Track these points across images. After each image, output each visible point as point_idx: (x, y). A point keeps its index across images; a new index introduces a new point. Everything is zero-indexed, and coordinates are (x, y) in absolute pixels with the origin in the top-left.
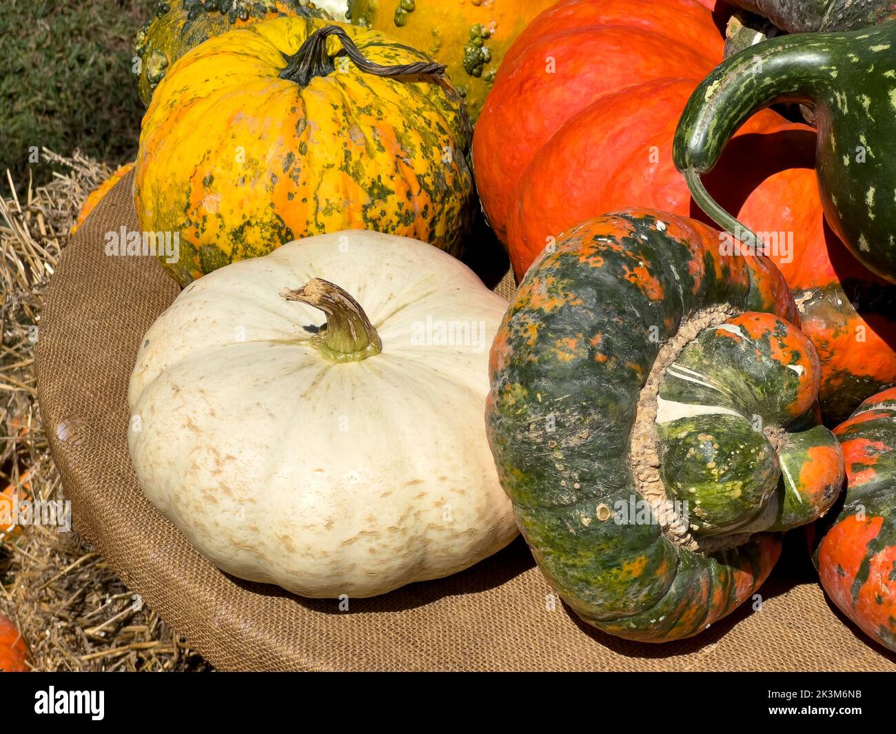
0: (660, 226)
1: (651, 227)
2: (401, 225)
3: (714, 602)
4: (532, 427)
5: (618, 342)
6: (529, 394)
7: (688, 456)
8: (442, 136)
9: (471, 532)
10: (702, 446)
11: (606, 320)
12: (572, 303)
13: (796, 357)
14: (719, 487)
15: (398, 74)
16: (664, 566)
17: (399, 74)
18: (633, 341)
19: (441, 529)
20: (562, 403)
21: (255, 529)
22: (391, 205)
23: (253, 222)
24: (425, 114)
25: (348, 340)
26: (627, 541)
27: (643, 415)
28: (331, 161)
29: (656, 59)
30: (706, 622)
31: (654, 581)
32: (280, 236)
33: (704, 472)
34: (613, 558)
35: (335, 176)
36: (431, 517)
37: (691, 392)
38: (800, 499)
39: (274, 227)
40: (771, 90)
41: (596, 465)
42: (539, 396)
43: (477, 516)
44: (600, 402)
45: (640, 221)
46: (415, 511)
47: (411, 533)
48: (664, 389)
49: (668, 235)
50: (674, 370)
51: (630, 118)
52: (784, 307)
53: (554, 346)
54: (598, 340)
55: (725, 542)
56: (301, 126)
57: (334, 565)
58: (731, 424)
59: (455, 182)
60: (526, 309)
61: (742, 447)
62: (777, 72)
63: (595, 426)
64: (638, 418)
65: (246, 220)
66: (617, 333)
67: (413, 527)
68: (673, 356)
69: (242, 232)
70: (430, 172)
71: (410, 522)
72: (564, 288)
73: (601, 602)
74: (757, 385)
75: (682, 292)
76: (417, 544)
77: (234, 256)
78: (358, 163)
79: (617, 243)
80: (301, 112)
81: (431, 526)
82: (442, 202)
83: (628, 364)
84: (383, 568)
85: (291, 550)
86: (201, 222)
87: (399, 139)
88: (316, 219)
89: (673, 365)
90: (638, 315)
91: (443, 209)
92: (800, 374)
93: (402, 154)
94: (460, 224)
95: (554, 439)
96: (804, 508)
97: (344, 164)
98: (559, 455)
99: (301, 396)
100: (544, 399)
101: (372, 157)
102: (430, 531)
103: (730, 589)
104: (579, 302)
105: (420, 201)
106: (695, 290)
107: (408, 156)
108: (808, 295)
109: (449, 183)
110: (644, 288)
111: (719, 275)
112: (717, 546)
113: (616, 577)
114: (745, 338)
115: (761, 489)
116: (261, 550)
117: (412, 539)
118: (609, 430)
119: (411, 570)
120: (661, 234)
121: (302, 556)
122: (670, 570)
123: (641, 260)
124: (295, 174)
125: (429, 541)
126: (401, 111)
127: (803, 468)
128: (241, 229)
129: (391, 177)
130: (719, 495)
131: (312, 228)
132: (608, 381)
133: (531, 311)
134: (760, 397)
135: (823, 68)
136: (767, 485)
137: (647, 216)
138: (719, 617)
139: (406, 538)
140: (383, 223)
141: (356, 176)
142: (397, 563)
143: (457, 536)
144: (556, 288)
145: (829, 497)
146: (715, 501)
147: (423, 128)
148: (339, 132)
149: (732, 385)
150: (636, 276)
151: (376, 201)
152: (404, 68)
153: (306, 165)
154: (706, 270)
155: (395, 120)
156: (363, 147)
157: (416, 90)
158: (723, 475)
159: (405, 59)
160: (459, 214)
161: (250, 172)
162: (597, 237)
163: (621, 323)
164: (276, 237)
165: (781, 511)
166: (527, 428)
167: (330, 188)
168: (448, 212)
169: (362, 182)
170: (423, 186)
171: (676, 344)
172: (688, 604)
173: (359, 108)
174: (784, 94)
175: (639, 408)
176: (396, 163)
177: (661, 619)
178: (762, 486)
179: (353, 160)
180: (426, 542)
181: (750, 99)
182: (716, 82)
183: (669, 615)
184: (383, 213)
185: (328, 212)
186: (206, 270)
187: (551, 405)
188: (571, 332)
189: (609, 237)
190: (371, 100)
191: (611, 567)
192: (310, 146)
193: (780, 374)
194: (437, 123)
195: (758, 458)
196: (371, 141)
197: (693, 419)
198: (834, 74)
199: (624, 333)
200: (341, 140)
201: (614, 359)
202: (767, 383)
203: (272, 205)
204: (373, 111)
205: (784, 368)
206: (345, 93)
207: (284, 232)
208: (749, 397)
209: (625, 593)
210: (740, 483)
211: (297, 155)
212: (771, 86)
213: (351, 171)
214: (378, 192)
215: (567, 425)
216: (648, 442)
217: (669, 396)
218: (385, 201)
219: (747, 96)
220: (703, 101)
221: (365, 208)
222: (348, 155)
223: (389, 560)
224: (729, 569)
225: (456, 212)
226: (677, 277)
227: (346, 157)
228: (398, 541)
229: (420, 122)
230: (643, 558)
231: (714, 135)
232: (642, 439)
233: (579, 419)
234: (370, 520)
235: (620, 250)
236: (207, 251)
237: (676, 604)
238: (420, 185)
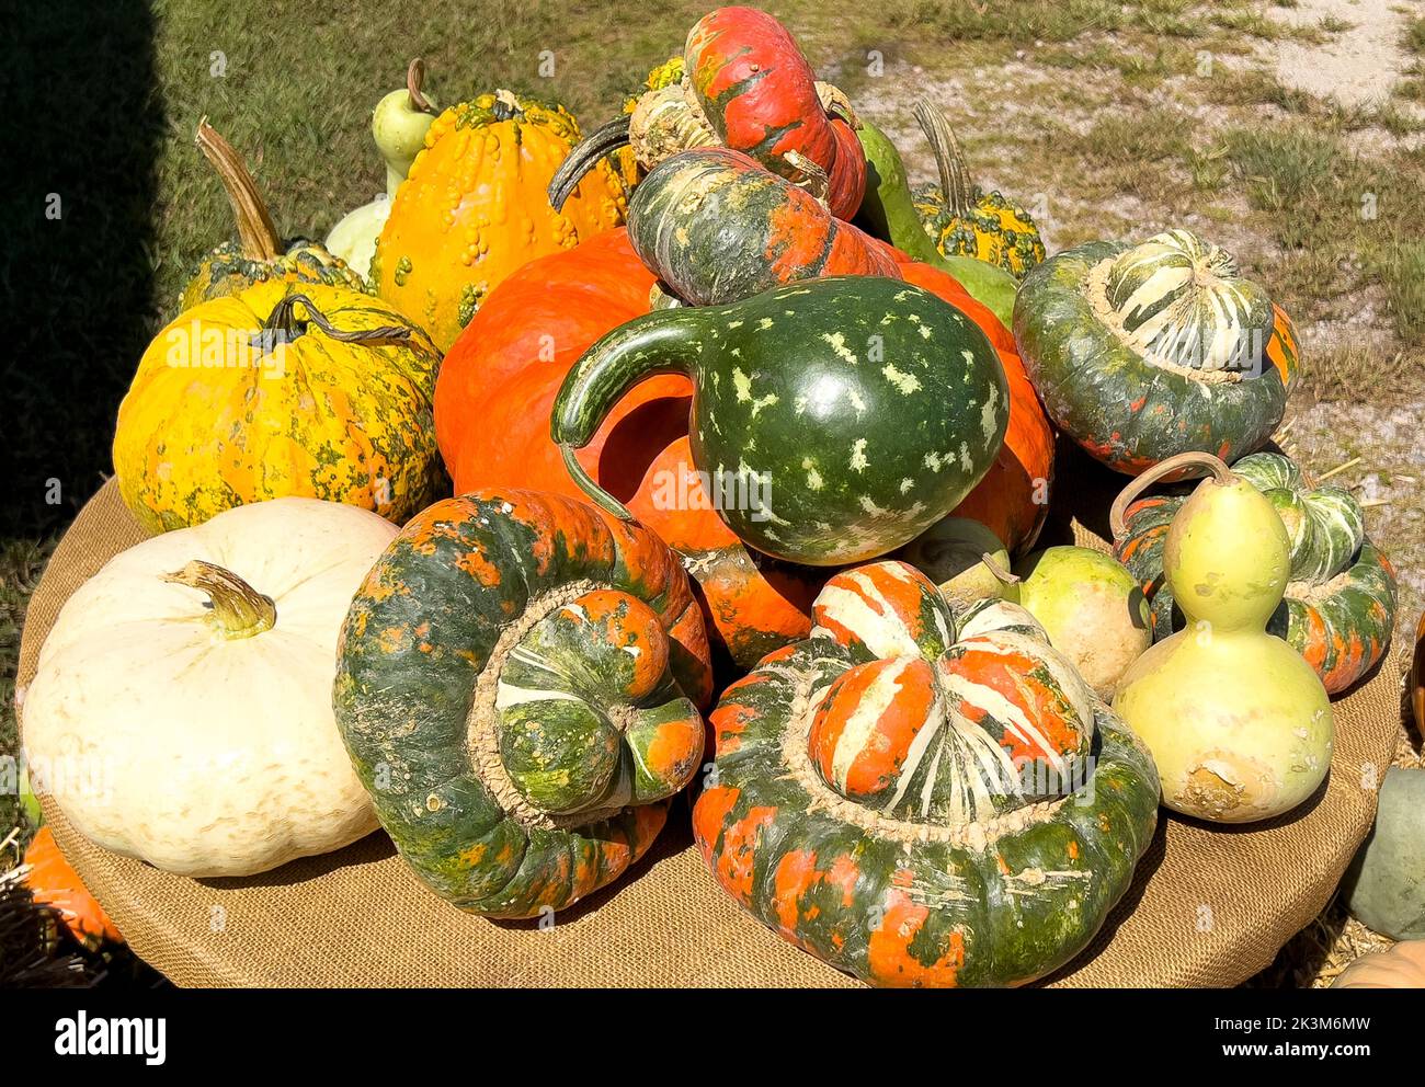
0: (506, 507)
1: (497, 510)
2: (354, 487)
3: (577, 877)
4: (360, 718)
5: (447, 630)
6: (356, 685)
7: (516, 745)
8: (403, 398)
9: (337, 813)
10: (528, 735)
11: (433, 609)
12: (400, 593)
13: (633, 638)
14: (546, 775)
15: (360, 338)
16: (507, 851)
17: (362, 339)
18: (463, 628)
19: (303, 811)
20: (385, 695)
21: (117, 816)
22: (342, 469)
23: (203, 489)
24: (383, 378)
25: (234, 618)
26: (462, 830)
27: (481, 700)
28: (278, 426)
29: (592, 324)
30: (573, 896)
31: (495, 867)
32: (230, 502)
33: (530, 761)
34: (449, 847)
35: (282, 443)
36: (293, 799)
37: (529, 676)
38: (650, 776)
39: (223, 493)
40: (645, 365)
41: (426, 755)
42: (364, 687)
43: (342, 797)
44: (424, 692)
45: (486, 503)
46: (275, 795)
47: (271, 817)
48: (506, 672)
49: (513, 517)
50: (518, 652)
51: (549, 385)
52: (658, 578)
53: (379, 636)
54: (425, 629)
55: (591, 816)
56: (250, 394)
57: (195, 852)
58: (562, 709)
59: (416, 443)
60: (362, 597)
61: (570, 734)
62: (646, 348)
63: (421, 716)
64: (476, 704)
65: (196, 487)
66: (445, 621)
67: (273, 812)
68: (516, 639)
69: (194, 498)
70: (385, 435)
71: (269, 806)
72: (395, 577)
73: (446, 888)
74: (593, 667)
75: (525, 574)
76: (279, 828)
77: (191, 521)
78: (304, 430)
79: (453, 529)
80: (252, 381)
81: (292, 809)
82: (401, 462)
83: (457, 652)
84: (246, 852)
85: (150, 838)
86: (157, 488)
87: (352, 404)
88: (263, 485)
89: (518, 647)
90: (469, 602)
91: (402, 468)
92: (636, 656)
93: (354, 419)
94: (426, 480)
95: (381, 730)
96: (655, 785)
97: (291, 431)
98: (387, 745)
99: (175, 679)
100: (370, 690)
101: (321, 423)
102: (291, 814)
103: (600, 861)
104: (407, 590)
105: (374, 462)
106: (540, 572)
107: (361, 421)
108: (712, 555)
109: (409, 443)
110: (476, 575)
111: (571, 553)
112: (581, 822)
113: (455, 865)
114: (585, 619)
115: (591, 774)
116: (127, 835)
117: (273, 824)
118: (438, 719)
119: (281, 852)
120: (506, 517)
121: (161, 843)
122: (514, 854)
123: (476, 546)
124: (240, 442)
125: (294, 824)
126: (357, 376)
127: (650, 746)
128: (193, 496)
129: (341, 442)
130: (546, 784)
131: (260, 493)
132: (434, 671)
133: (365, 600)
134: (598, 680)
135: (691, 342)
136: (599, 771)
137: (495, 498)
138: (589, 890)
139: (267, 823)
140: (334, 488)
141: (304, 442)
142: (261, 846)
143: (322, 818)
144: (387, 576)
145: (681, 772)
146: (544, 789)
147: (381, 392)
148: (287, 400)
149: (571, 668)
150: (468, 562)
151: (325, 465)
152: (368, 332)
153: (252, 433)
154: (555, 550)
155: (349, 386)
156: (312, 414)
157: (382, 353)
158: (548, 764)
159: (373, 323)
160: (422, 472)
161: (198, 441)
162: (436, 522)
163: (449, 611)
164: (226, 502)
165: (634, 788)
166: (356, 719)
167: (275, 455)
168: (408, 472)
169: (309, 448)
170: (378, 449)
171: (521, 626)
172: (544, 882)
173: (313, 375)
174: (658, 367)
175: (477, 694)
176: (347, 427)
177: (512, 901)
178: (592, 772)
179: (301, 427)
180: (291, 826)
181: (624, 374)
182: (590, 357)
183: (520, 897)
184: (334, 477)
185: (275, 477)
186: (168, 529)
187: (375, 696)
188: (397, 623)
189: (447, 523)
190: (327, 365)
191: (449, 856)
192: (256, 415)
193: (616, 657)
194: (398, 387)
195: (587, 745)
196: (322, 407)
197: (525, 705)
198: (699, 349)
199: (453, 620)
200: (289, 407)
201: (439, 648)
202: (603, 666)
203: (219, 472)
204: (326, 378)
205: (619, 650)
206: (302, 360)
207: (233, 498)
208: (589, 680)
209: (467, 880)
210: (567, 771)
211: (243, 422)
212: (644, 360)
213: (298, 438)
214: (328, 456)
215: (392, 716)
216: (485, 728)
217: (510, 680)
218: (335, 465)
219: (619, 371)
220: (577, 376)
221: (314, 473)
222: (294, 422)
223: (251, 844)
224: (595, 842)
225: (418, 471)
226: (519, 560)
227: (293, 424)
228: (259, 826)
229: (378, 386)
230: (480, 845)
231: (586, 410)
232: (479, 725)
233: (404, 710)
234: (227, 806)
235: (455, 536)
236: (167, 515)
237: (527, 887)
238: (374, 447)
